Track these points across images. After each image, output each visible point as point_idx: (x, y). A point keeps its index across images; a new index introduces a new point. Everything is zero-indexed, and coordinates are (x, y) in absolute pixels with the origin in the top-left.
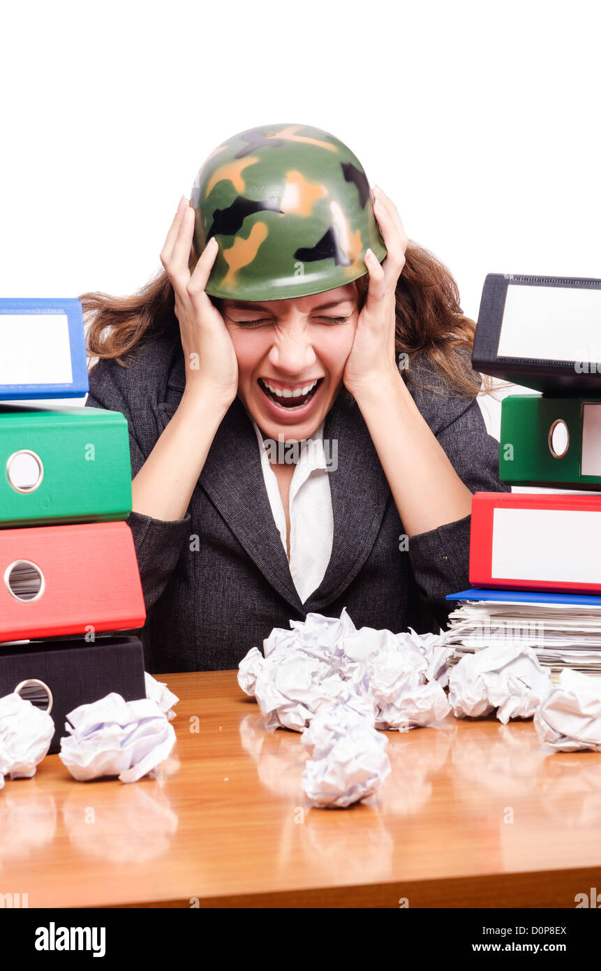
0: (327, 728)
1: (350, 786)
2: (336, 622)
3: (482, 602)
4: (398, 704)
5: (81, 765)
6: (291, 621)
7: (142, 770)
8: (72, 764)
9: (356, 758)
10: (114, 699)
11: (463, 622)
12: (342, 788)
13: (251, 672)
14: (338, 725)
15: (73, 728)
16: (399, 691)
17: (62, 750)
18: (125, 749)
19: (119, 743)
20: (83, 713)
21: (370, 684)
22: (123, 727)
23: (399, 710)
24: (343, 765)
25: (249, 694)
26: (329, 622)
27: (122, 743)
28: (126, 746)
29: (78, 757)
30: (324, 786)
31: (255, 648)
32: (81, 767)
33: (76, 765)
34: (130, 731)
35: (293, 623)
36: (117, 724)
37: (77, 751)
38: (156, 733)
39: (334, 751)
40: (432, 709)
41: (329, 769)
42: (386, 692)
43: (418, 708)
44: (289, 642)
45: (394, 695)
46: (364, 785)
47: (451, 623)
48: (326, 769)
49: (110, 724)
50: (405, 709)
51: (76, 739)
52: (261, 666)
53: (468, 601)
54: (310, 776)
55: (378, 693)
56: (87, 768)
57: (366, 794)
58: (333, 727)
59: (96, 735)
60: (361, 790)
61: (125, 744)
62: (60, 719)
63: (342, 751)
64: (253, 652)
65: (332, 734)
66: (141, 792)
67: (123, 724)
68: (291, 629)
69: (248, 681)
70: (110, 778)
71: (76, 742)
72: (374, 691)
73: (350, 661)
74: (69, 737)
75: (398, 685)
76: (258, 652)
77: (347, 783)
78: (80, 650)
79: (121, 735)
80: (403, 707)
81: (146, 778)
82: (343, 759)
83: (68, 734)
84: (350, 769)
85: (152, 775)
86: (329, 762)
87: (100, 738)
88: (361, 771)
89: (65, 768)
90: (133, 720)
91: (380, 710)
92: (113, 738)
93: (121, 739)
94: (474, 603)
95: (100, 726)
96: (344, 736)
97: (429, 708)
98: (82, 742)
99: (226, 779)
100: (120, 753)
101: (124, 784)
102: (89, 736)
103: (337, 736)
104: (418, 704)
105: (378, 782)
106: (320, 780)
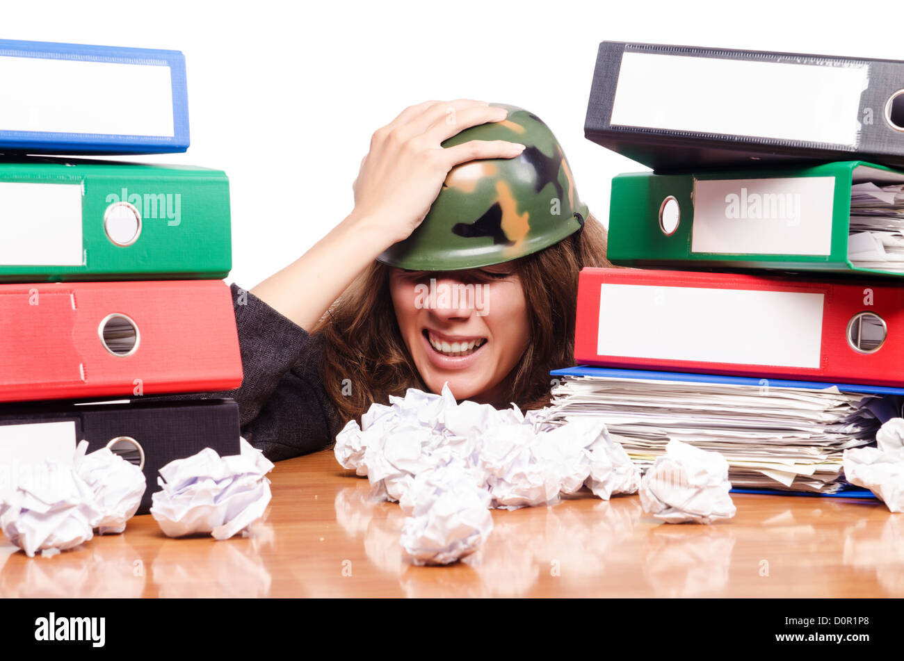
0: (429, 484)
1: (450, 542)
2: (436, 398)
3: (587, 378)
4: (508, 479)
5: (173, 520)
6: (390, 397)
7: (235, 527)
8: (163, 519)
9: (459, 512)
10: (209, 454)
11: (567, 397)
12: (443, 543)
13: (348, 444)
14: (440, 480)
15: (165, 482)
16: (510, 466)
17: (154, 505)
18: (218, 504)
19: (213, 499)
20: (176, 468)
21: (480, 457)
22: (217, 482)
23: (509, 485)
24: (444, 519)
25: (346, 467)
26: (429, 398)
27: (216, 499)
28: (219, 502)
29: (170, 511)
30: (424, 540)
31: (354, 421)
32: (172, 522)
33: (169, 520)
34: (224, 487)
35: (392, 399)
36: (211, 478)
37: (170, 505)
38: (250, 489)
39: (435, 506)
40: (544, 485)
41: (429, 525)
42: (496, 464)
43: (530, 483)
44: (388, 416)
45: (505, 469)
46: (465, 542)
47: (554, 399)
48: (427, 525)
49: (204, 479)
50: (517, 484)
51: (169, 492)
52: (360, 438)
53: (572, 377)
54: (410, 532)
55: (488, 466)
56: (180, 522)
57: (467, 551)
58: (434, 483)
59: (188, 489)
60: (462, 547)
61: (219, 500)
62: (152, 474)
63: (443, 506)
64: (351, 425)
65: (433, 489)
66: (233, 549)
67: (218, 479)
68: (391, 405)
69: (345, 453)
70: (202, 535)
71: (168, 496)
72: (484, 464)
73: (450, 434)
74: (161, 492)
75: (510, 458)
76: (356, 424)
77: (448, 538)
78: (174, 408)
79: (215, 490)
80: (514, 483)
81: (238, 536)
82: (444, 513)
83: (160, 489)
84: (452, 524)
85: (244, 533)
86: (431, 517)
87: (193, 493)
88: (462, 526)
89: (156, 523)
90: (227, 476)
91: (490, 486)
92: (206, 493)
93: (214, 494)
94: (579, 379)
95: (194, 481)
96: (446, 491)
97: (540, 483)
98: (174, 497)
99: (322, 539)
100: (214, 508)
101: (216, 541)
102: (181, 491)
103: (438, 492)
104: (530, 479)
105: (480, 538)
106: (419, 534)
